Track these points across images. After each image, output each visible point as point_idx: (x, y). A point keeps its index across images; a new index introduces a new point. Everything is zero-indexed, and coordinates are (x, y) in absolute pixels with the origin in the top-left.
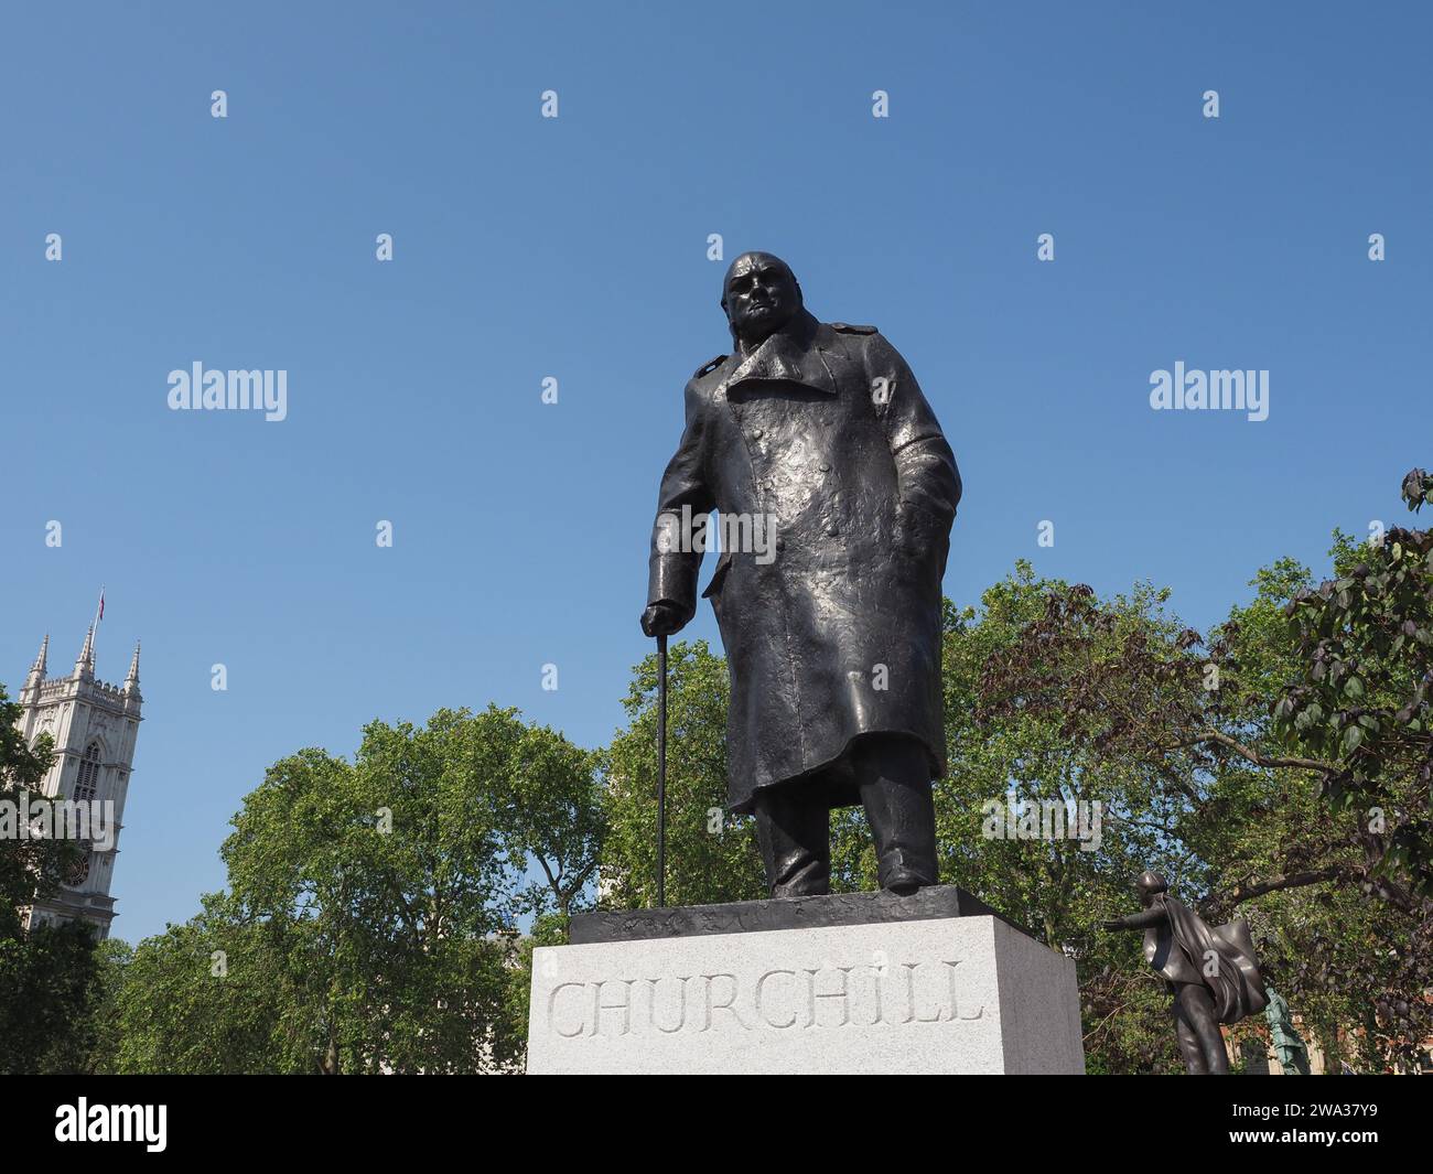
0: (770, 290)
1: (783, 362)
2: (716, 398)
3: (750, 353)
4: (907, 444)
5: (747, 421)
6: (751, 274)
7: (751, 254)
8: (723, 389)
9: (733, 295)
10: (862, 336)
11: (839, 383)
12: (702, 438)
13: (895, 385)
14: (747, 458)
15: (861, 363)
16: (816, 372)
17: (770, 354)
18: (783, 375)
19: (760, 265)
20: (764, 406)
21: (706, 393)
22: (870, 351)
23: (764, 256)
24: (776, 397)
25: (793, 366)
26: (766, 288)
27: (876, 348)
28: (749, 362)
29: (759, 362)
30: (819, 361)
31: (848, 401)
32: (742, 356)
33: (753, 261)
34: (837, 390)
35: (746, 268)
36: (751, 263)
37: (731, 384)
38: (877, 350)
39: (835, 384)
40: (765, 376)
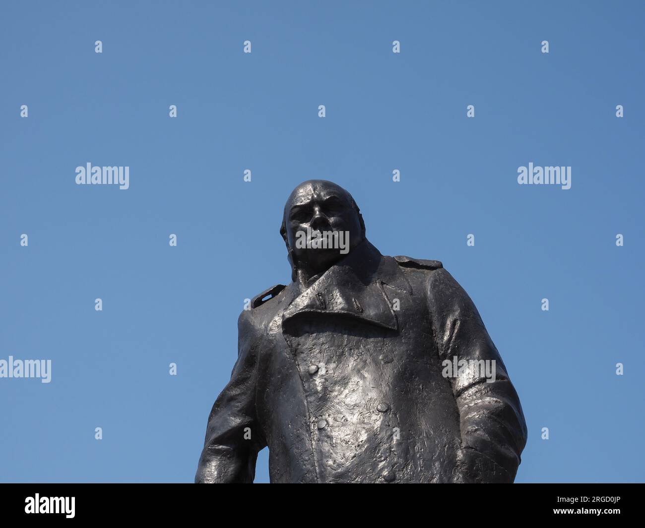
0: (332, 220)
1: (343, 295)
2: (271, 330)
3: (309, 284)
4: (471, 386)
5: (302, 355)
6: (313, 203)
7: (314, 183)
8: (278, 320)
9: (292, 224)
10: (426, 271)
11: (400, 319)
12: (254, 372)
13: (459, 323)
14: (301, 395)
15: (425, 298)
16: (377, 307)
17: (329, 285)
18: (342, 309)
19: (322, 194)
20: (321, 340)
21: (261, 323)
22: (434, 286)
23: (327, 185)
24: (334, 331)
25: (353, 300)
26: (327, 218)
27: (440, 283)
28: (307, 294)
29: (318, 294)
30: (380, 296)
31: (410, 338)
32: (300, 286)
33: (314, 190)
34: (398, 327)
35: (308, 196)
36: (313, 192)
37: (287, 316)
38: (441, 286)
39: (397, 320)
40: (323, 309)
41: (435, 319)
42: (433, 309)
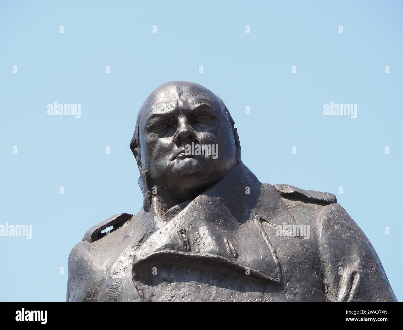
0: (201, 135)
1: (212, 234)
2: (115, 273)
6: (177, 112)
7: (179, 85)
8: (128, 263)
9: (149, 137)
10: (315, 206)
11: (285, 268)
13: (358, 277)
15: (316, 241)
16: (256, 251)
17: (195, 220)
18: (212, 252)
19: (190, 100)
21: (101, 263)
22: (327, 227)
23: (196, 90)
24: (199, 280)
25: (225, 240)
26: (195, 132)
27: (335, 224)
28: (166, 230)
29: (181, 231)
30: (259, 236)
31: (296, 294)
32: (156, 218)
33: (180, 95)
34: (282, 278)
35: (172, 103)
36: (178, 98)
37: (140, 258)
38: (336, 228)
39: (281, 269)
40: (186, 250)
41: (328, 269)
42: (326, 256)
